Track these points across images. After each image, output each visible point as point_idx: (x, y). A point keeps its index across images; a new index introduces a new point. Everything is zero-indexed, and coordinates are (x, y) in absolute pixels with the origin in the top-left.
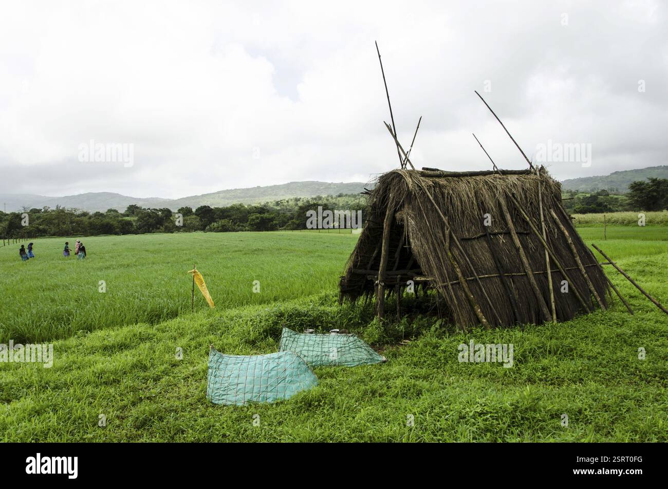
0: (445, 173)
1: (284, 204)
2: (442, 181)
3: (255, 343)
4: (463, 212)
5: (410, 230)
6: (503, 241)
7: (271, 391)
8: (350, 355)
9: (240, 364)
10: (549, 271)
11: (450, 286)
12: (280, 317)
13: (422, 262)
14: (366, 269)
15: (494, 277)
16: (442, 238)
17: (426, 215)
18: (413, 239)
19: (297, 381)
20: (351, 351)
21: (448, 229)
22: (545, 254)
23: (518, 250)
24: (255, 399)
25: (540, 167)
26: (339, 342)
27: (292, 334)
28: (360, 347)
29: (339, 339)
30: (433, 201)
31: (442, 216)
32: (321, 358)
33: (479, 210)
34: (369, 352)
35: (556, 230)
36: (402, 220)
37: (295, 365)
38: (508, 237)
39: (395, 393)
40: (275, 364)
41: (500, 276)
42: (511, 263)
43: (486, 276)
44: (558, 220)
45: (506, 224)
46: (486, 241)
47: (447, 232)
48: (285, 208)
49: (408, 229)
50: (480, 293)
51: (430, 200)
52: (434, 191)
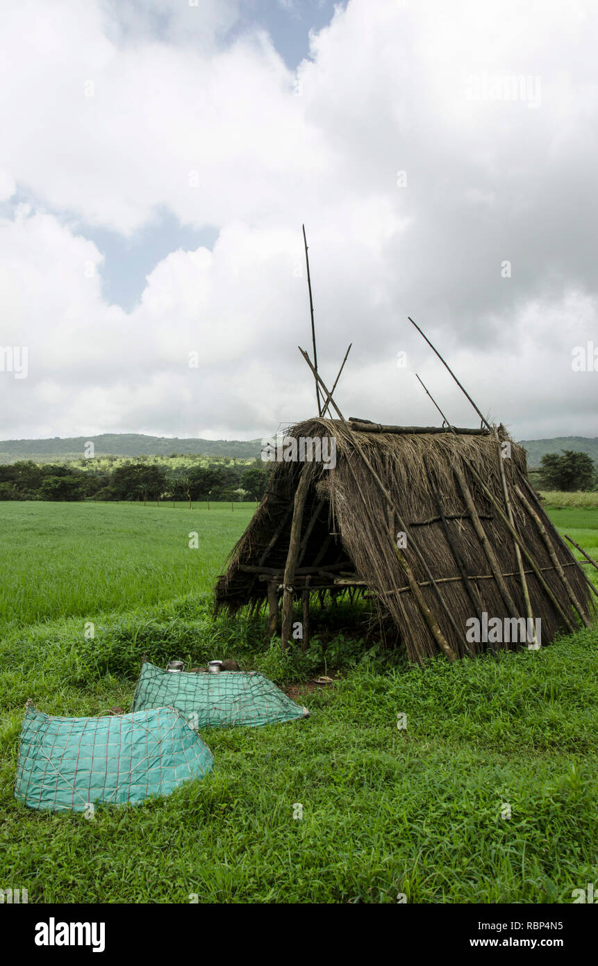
0: (384, 428)
1: (93, 464)
2: (380, 439)
3: (85, 684)
4: (410, 486)
5: (339, 509)
6: (462, 529)
7: (137, 783)
8: (253, 707)
9: (80, 734)
10: (523, 573)
11: (399, 595)
12: (124, 640)
13: (357, 557)
14: (257, 565)
15: (455, 581)
16: (385, 522)
17: (362, 488)
18: (344, 523)
19: (182, 761)
20: (256, 700)
21: (392, 509)
22: (515, 549)
23: (481, 542)
24: (109, 798)
25: (498, 426)
26: (236, 686)
27: (158, 673)
28: (270, 694)
29: (235, 681)
30: (370, 467)
31: (384, 489)
32: (208, 714)
33: (430, 482)
34: (282, 701)
35: (524, 514)
36: (326, 493)
37: (177, 732)
38: (467, 524)
39: (348, 778)
40: (143, 732)
41: (463, 581)
42: (474, 560)
43: (445, 579)
44: (526, 501)
45: (465, 504)
46: (441, 528)
47: (391, 514)
48: (94, 469)
49: (335, 508)
50: (437, 605)
51: (366, 464)
52: (372, 452)
